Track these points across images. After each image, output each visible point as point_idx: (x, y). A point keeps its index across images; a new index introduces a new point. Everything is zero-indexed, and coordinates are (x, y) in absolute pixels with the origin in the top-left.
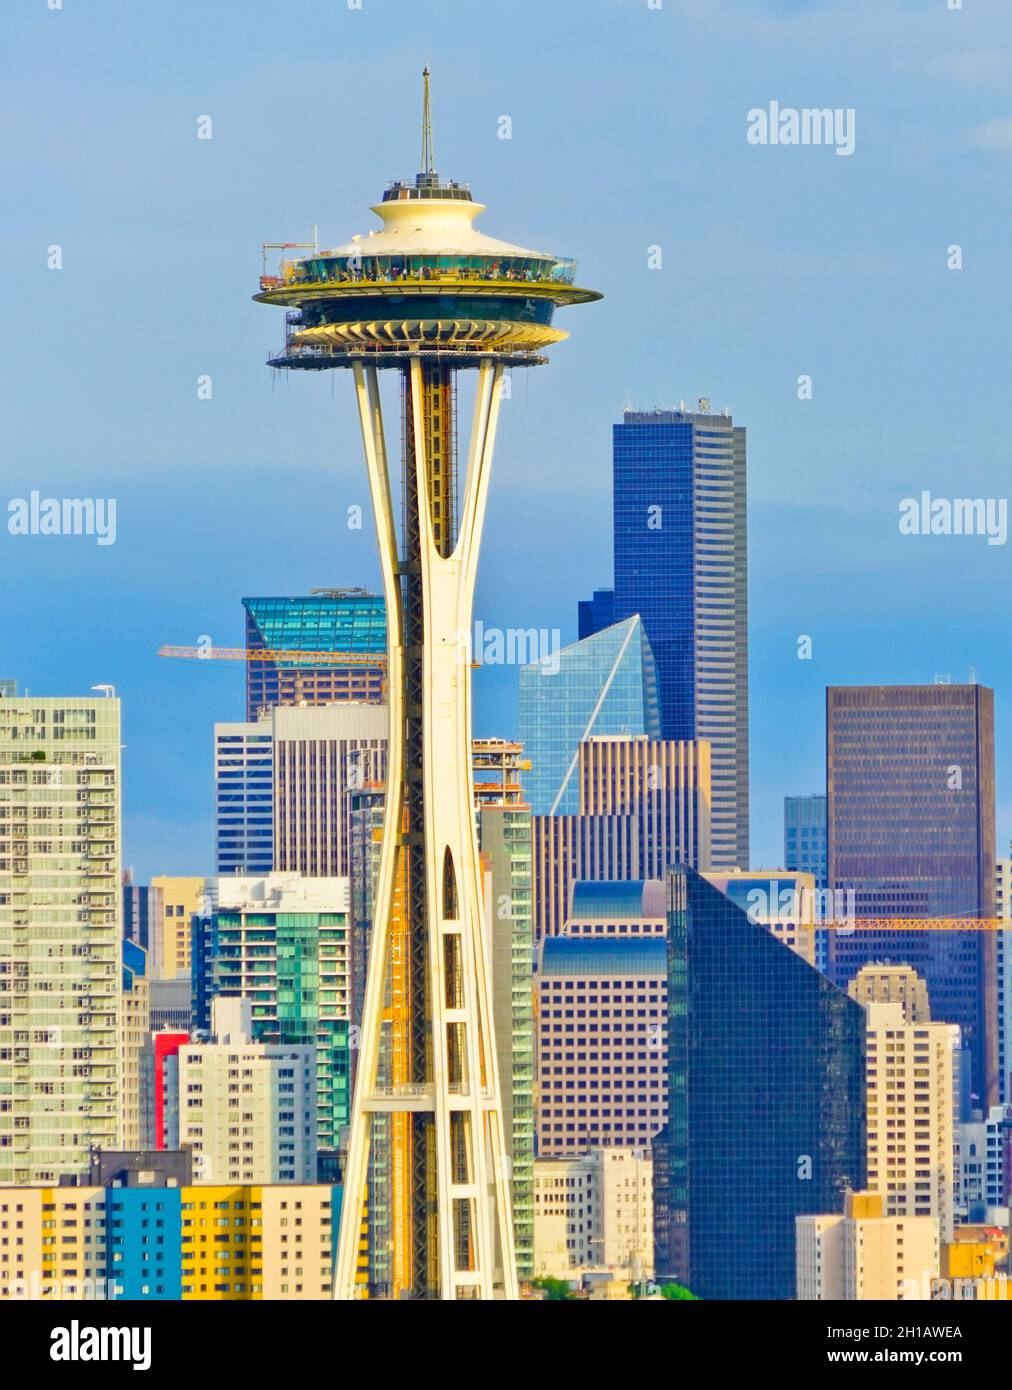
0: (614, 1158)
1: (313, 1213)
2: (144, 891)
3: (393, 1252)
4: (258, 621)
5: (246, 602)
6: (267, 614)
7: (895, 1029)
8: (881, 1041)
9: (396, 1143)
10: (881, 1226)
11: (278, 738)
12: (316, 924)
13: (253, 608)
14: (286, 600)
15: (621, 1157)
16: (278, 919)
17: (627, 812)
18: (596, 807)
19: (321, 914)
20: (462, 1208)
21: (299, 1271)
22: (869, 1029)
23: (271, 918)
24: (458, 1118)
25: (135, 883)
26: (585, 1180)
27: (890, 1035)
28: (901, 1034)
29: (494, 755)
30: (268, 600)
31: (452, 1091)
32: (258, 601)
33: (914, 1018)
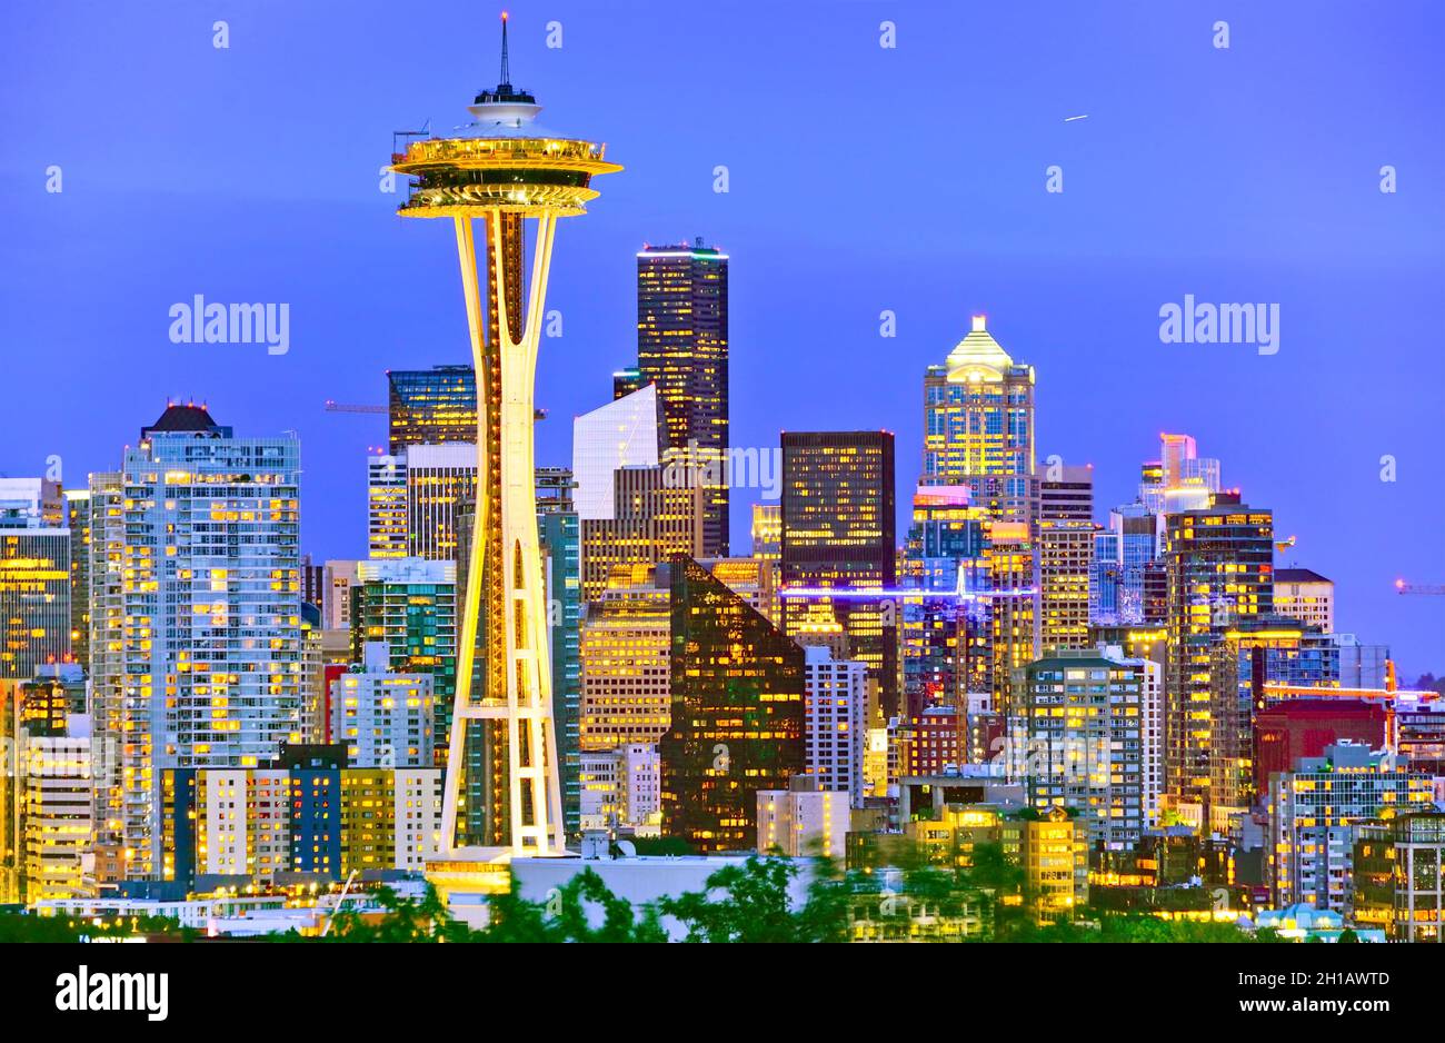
0: (635, 751)
1: (429, 787)
2: (319, 569)
3: (485, 814)
4: (398, 387)
5: (390, 375)
6: (404, 383)
7: (824, 664)
8: (815, 672)
9: (487, 741)
10: (814, 797)
11: (410, 466)
12: (434, 592)
13: (394, 378)
14: (416, 373)
15: (640, 751)
16: (409, 588)
17: (646, 517)
18: (625, 513)
19: (437, 585)
20: (527, 784)
21: (419, 826)
22: (807, 664)
23: (404, 587)
24: (524, 723)
25: (314, 564)
26: (616, 766)
27: (821, 668)
28: (829, 668)
29: (554, 478)
30: (404, 373)
31: (521, 705)
32: (398, 373)
33: (839, 657)
